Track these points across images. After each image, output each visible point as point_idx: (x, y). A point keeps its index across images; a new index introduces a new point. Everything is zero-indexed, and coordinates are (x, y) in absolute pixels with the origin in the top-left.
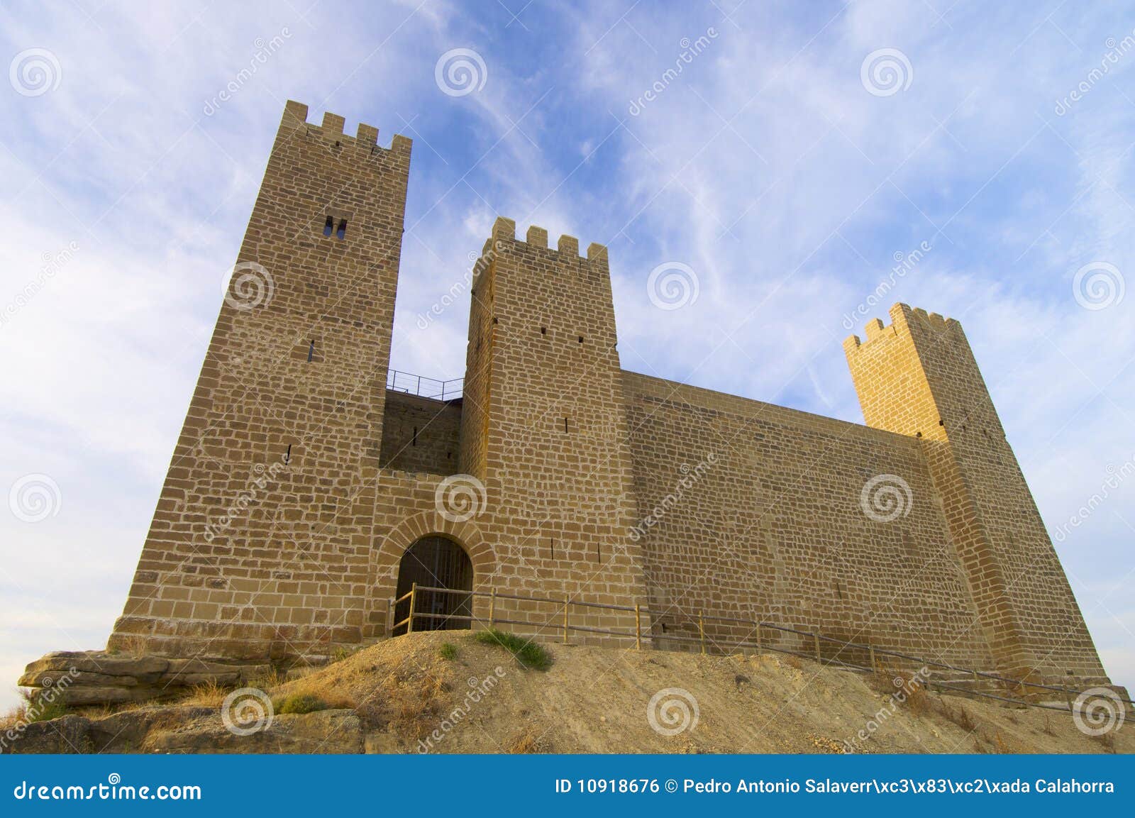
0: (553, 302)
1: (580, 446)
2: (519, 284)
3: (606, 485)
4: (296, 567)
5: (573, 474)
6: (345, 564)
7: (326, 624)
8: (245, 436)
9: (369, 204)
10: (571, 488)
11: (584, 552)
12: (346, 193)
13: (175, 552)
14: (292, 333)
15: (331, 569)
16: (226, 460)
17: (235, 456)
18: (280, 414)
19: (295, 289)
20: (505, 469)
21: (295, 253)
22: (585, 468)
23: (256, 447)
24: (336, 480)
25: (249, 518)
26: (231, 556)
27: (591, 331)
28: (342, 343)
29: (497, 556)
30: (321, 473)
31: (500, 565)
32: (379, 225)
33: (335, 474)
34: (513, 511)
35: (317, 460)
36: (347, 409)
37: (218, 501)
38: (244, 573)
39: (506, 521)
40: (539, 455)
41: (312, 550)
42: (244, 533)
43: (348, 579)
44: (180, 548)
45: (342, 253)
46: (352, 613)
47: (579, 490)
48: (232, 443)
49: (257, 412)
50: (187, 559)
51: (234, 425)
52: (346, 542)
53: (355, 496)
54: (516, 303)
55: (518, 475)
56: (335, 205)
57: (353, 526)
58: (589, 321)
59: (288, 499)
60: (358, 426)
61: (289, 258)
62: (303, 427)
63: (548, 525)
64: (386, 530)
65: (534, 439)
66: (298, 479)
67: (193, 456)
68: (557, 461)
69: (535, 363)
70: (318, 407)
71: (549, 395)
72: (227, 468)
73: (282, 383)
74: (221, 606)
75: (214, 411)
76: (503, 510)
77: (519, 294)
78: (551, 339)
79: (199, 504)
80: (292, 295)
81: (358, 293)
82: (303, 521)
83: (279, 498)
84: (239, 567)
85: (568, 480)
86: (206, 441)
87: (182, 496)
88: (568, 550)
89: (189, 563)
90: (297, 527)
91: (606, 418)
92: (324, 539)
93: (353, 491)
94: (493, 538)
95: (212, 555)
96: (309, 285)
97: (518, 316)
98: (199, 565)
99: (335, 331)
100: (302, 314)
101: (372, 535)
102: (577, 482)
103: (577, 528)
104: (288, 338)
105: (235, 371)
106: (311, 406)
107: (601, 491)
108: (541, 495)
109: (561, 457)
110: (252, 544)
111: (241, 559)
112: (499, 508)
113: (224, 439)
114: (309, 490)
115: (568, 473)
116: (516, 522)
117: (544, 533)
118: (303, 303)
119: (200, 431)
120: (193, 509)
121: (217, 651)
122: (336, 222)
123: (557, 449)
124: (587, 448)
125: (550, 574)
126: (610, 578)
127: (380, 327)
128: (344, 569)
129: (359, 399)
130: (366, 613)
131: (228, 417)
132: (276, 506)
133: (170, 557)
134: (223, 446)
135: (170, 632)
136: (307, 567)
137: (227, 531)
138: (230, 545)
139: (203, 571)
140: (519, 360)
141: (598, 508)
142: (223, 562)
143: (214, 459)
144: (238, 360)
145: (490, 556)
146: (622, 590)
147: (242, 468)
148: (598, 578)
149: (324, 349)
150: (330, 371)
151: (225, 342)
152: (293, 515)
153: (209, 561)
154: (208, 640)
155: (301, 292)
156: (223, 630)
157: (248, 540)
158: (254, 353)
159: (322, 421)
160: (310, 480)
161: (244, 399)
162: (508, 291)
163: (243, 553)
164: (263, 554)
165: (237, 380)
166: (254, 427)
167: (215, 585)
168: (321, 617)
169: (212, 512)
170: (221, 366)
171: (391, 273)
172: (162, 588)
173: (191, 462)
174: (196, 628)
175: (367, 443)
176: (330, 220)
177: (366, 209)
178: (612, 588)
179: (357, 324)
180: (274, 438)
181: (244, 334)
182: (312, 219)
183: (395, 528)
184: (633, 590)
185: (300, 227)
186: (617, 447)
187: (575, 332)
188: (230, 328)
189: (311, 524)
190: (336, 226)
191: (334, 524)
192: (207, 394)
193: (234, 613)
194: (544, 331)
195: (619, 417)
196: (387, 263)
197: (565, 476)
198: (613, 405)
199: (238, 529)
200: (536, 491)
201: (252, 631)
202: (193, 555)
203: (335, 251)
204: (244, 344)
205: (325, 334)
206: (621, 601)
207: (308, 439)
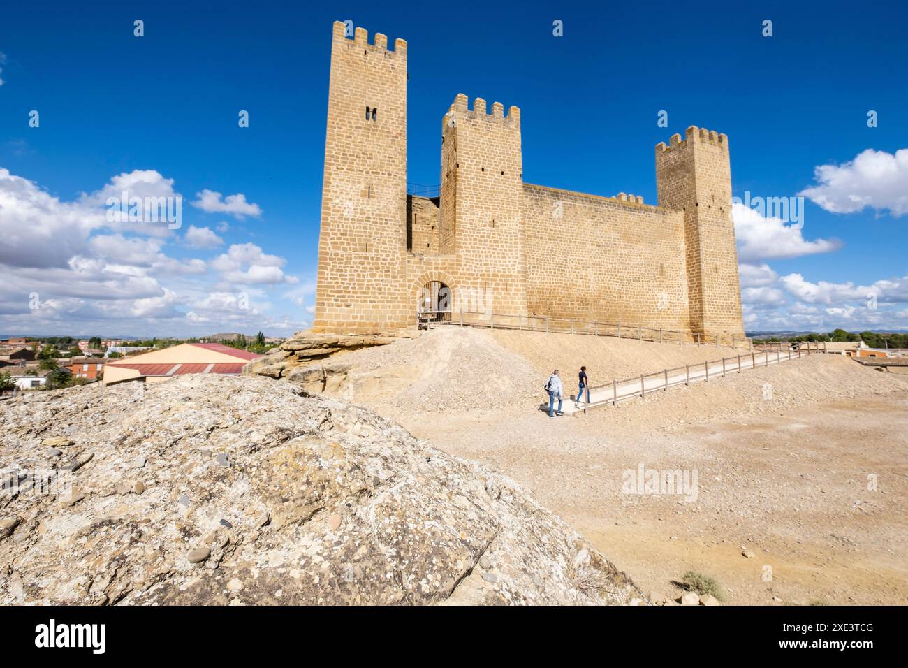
0: (488, 151)
1: (500, 235)
2: (470, 141)
3: (511, 254)
5: (496, 249)
6: (397, 296)
7: (392, 320)
8: (347, 239)
9: (387, 95)
10: (495, 257)
11: (500, 287)
12: (375, 89)
13: (329, 293)
14: (359, 183)
15: (391, 298)
16: (341, 252)
17: (345, 249)
18: (360, 228)
19: (357, 157)
20: (464, 249)
21: (353, 134)
22: (502, 246)
23: (353, 244)
24: (389, 259)
25: (355, 278)
26: (351, 294)
27: (508, 167)
28: (383, 186)
30: (382, 255)
32: (395, 109)
33: (388, 256)
34: (468, 269)
35: (380, 249)
36: (389, 223)
37: (342, 271)
38: (358, 301)
39: (464, 274)
40: (480, 241)
41: (383, 290)
42: (354, 284)
43: (399, 302)
44: (331, 291)
45: (377, 130)
46: (402, 317)
47: (499, 257)
48: (342, 243)
49: (350, 227)
50: (334, 296)
51: (342, 234)
52: (396, 286)
53: (398, 265)
54: (468, 154)
55: (470, 251)
56: (370, 98)
57: (398, 279)
58: (507, 161)
59: (370, 268)
60: (395, 231)
61: (350, 137)
62: (370, 233)
63: (484, 275)
64: (413, 281)
65: (477, 233)
66: (373, 259)
67: (328, 250)
68: (488, 243)
69: (478, 190)
70: (376, 223)
71: (486, 208)
72: (342, 255)
73: (359, 211)
74: (351, 315)
75: (331, 227)
76: (463, 269)
77: (470, 147)
78: (486, 174)
80: (355, 160)
81: (387, 155)
82: (377, 278)
83: (366, 268)
84: (355, 298)
85: (494, 253)
86: (331, 243)
87: (326, 269)
88: (492, 286)
89: (336, 298)
90: (375, 280)
91: (514, 219)
92: (387, 285)
93: (397, 263)
94: (458, 282)
95: (344, 294)
96: (363, 153)
97: (469, 162)
98: (340, 299)
99: (379, 179)
100: (362, 171)
101: (407, 283)
102: (498, 254)
103: (497, 276)
104: (358, 186)
105: (337, 206)
107: (509, 258)
108: (480, 261)
109: (491, 241)
110: (359, 289)
111: (355, 295)
112: (461, 268)
113: (339, 241)
114: (378, 263)
115: (494, 249)
116: (469, 274)
117: (482, 279)
118: (362, 165)
119: (328, 238)
120: (332, 274)
121: (353, 331)
122: (371, 110)
123: (488, 237)
124: (503, 236)
126: (511, 298)
127: (400, 175)
128: (397, 298)
129: (394, 217)
130: (407, 316)
131: (339, 230)
132: (365, 272)
133: (328, 295)
134: (339, 245)
135: (334, 325)
136: (382, 298)
137: (348, 284)
138: (350, 289)
139: (342, 301)
140: (470, 188)
141: (507, 266)
142: (349, 297)
143: (337, 251)
144: (337, 201)
146: (516, 303)
147: (349, 255)
148: (506, 298)
149: (375, 190)
150: (379, 202)
151: (329, 191)
152: (373, 275)
153: (343, 297)
154: (349, 328)
155: (360, 158)
156: (354, 324)
157: (357, 287)
158: (344, 196)
159: (379, 230)
160: (378, 259)
161: (343, 221)
162: (465, 146)
163: (356, 293)
164: (363, 293)
165: (339, 211)
166: (350, 235)
167: (347, 306)
168: (390, 318)
169: (340, 275)
170: (330, 205)
171: (403, 141)
172: (328, 308)
173: (327, 253)
174: (343, 324)
175: (400, 239)
176: (368, 109)
177: (386, 99)
178: (512, 303)
179: (389, 175)
180: (359, 240)
181: (337, 186)
182: (359, 109)
183: (416, 279)
184: (521, 303)
185: (354, 116)
186: (518, 234)
187: (499, 169)
188: (330, 183)
189: (381, 279)
190: (371, 113)
191: (390, 279)
192: (327, 219)
193: (356, 317)
194: (483, 170)
195: (520, 218)
196: (401, 134)
197: (492, 251)
198: (517, 212)
199: (352, 283)
200: (478, 259)
201: (365, 324)
202: (336, 295)
203: (373, 130)
204: (339, 192)
205: (374, 182)
206: (516, 308)
207: (374, 239)
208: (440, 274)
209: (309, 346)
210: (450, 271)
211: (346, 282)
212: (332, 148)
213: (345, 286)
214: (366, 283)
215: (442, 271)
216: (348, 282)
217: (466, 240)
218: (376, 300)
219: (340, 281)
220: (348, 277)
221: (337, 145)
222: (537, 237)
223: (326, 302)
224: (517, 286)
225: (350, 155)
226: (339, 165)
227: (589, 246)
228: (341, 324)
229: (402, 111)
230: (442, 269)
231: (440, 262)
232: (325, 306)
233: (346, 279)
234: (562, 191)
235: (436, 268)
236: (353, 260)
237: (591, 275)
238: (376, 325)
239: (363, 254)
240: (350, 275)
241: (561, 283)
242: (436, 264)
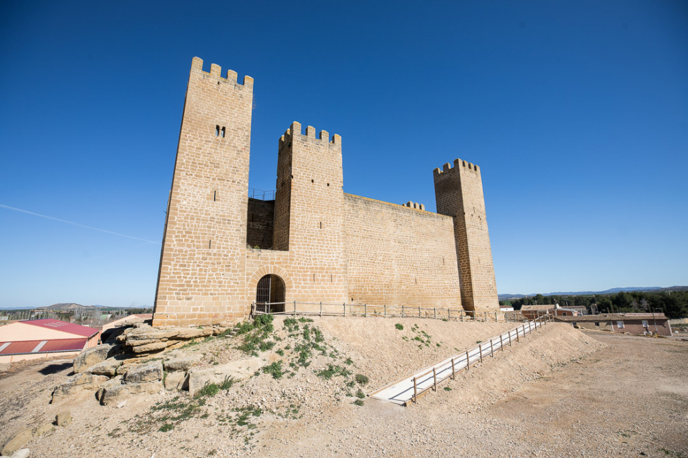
0: (317, 167)
1: (326, 235)
2: (302, 158)
3: (335, 250)
4: (218, 290)
5: (323, 246)
6: (236, 288)
7: (231, 311)
8: (192, 237)
9: (235, 117)
10: (321, 253)
11: (326, 278)
12: (225, 112)
13: (171, 287)
14: (206, 188)
15: (231, 290)
16: (185, 248)
17: (189, 246)
18: (204, 227)
19: (205, 165)
20: (297, 246)
21: (203, 146)
22: (328, 244)
23: (197, 242)
24: (229, 255)
25: (198, 272)
26: (193, 288)
27: (333, 181)
28: (228, 191)
29: (293, 282)
30: (224, 252)
31: (294, 285)
32: (241, 129)
33: (229, 252)
34: (299, 264)
35: (222, 246)
36: (232, 223)
37: (185, 266)
38: (199, 294)
39: (296, 268)
40: (310, 239)
41: (223, 283)
42: (196, 278)
43: (237, 294)
44: (173, 285)
45: (225, 145)
46: (240, 307)
47: (325, 253)
48: (186, 240)
49: (195, 226)
50: (176, 290)
51: (186, 232)
52: (236, 280)
53: (238, 261)
54: (300, 168)
55: (301, 248)
56: (220, 119)
57: (238, 273)
58: (332, 175)
59: (212, 263)
60: (237, 230)
61: (201, 149)
62: (214, 232)
63: (313, 268)
64: (251, 274)
65: (308, 233)
66: (215, 254)
67: (172, 247)
68: (316, 241)
69: (308, 197)
70: (220, 223)
71: (314, 212)
72: (186, 252)
73: (204, 212)
74: (192, 307)
75: (178, 226)
76: (295, 263)
77: (303, 163)
78: (315, 185)
79: (178, 267)
80: (203, 168)
81: (232, 165)
82: (218, 272)
83: (208, 263)
84: (196, 291)
85: (321, 249)
86: (176, 240)
87: (170, 264)
88: (320, 278)
89: (177, 291)
90: (216, 274)
91: (337, 221)
92: (227, 279)
93: (237, 259)
94: (291, 275)
95: (186, 287)
96: (211, 163)
97: (302, 175)
98: (181, 292)
99: (224, 185)
100: (209, 178)
101: (246, 276)
102: (324, 250)
103: (323, 269)
104: (205, 190)
105: (184, 207)
106: (217, 222)
107: (333, 253)
108: (310, 256)
109: (318, 240)
111: (197, 289)
112: (293, 263)
113: (184, 239)
114: (219, 259)
115: (321, 246)
116: (300, 268)
117: (311, 272)
118: (209, 172)
119: (174, 236)
120: (175, 269)
122: (221, 128)
123: (316, 236)
124: (329, 235)
125: (313, 287)
126: (335, 287)
127: (243, 182)
128: (236, 290)
129: (236, 218)
130: (245, 306)
131: (184, 229)
132: (207, 267)
134: (183, 242)
135: (174, 318)
136: (222, 290)
137: (190, 278)
138: (192, 283)
139: (183, 294)
140: (302, 196)
141: (332, 260)
142: (190, 290)
143: (181, 248)
144: (185, 203)
145: (290, 282)
146: (339, 292)
147: (192, 251)
148: (330, 288)
149: (220, 195)
150: (224, 205)
151: (178, 194)
152: (214, 270)
153: (185, 290)
154: (189, 320)
155: (208, 166)
156: (193, 316)
157: (198, 281)
158: (191, 198)
159: (222, 229)
160: (220, 255)
161: (189, 220)
162: (298, 162)
163: (197, 286)
164: (205, 286)
165: (185, 212)
166: (195, 233)
167: (188, 299)
168: (229, 309)
169: (183, 270)
170: (178, 206)
171: (247, 155)
172: (169, 301)
173: (172, 250)
174: (184, 316)
175: (241, 237)
176: (218, 127)
177: (234, 120)
178: (336, 291)
179: (233, 182)
180: (203, 238)
181: (186, 190)
182: (210, 127)
183: (254, 273)
184: (343, 292)
185: (204, 131)
186: (340, 233)
187: (326, 181)
188: (179, 187)
189: (222, 273)
190: (221, 130)
191: (230, 273)
192: (174, 218)
193: (197, 309)
194: (313, 181)
195: (342, 221)
196: (245, 149)
197: (319, 248)
198: (340, 215)
199: (194, 277)
200: (308, 255)
201: (204, 316)
202: (178, 288)
203: (221, 144)
204: (187, 194)
205: (220, 187)
206: (339, 296)
207: (217, 237)
208: (275, 268)
209: (148, 341)
210: (285, 265)
211: (188, 276)
212: (182, 158)
213: (187, 280)
214: (207, 277)
215: (277, 266)
216: (190, 276)
217: (298, 238)
218: (216, 292)
219: (182, 275)
220: (191, 272)
221: (188, 155)
222: (354, 236)
223: (167, 296)
224: (340, 277)
225: (199, 164)
226: (189, 172)
227: (392, 243)
228: (179, 317)
229: (247, 131)
230: (277, 263)
231: (276, 257)
232: (167, 300)
233: (188, 274)
234: (372, 200)
235: (272, 263)
236: (196, 256)
237: (395, 266)
238: (216, 316)
239: (207, 250)
240: (192, 270)
241: (373, 273)
242: (272, 259)
